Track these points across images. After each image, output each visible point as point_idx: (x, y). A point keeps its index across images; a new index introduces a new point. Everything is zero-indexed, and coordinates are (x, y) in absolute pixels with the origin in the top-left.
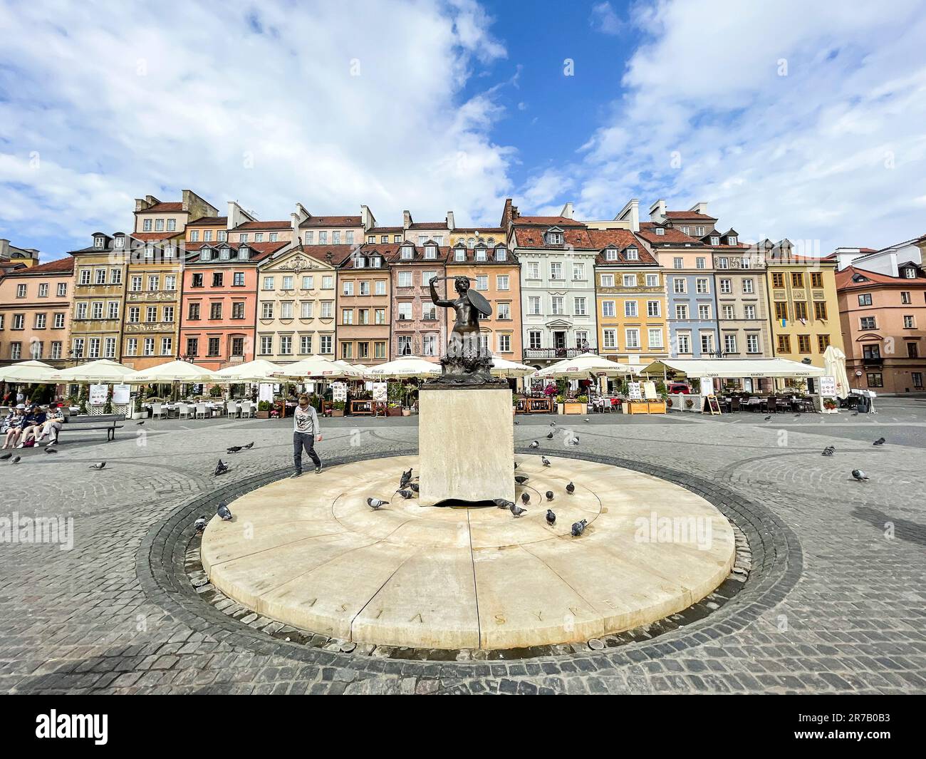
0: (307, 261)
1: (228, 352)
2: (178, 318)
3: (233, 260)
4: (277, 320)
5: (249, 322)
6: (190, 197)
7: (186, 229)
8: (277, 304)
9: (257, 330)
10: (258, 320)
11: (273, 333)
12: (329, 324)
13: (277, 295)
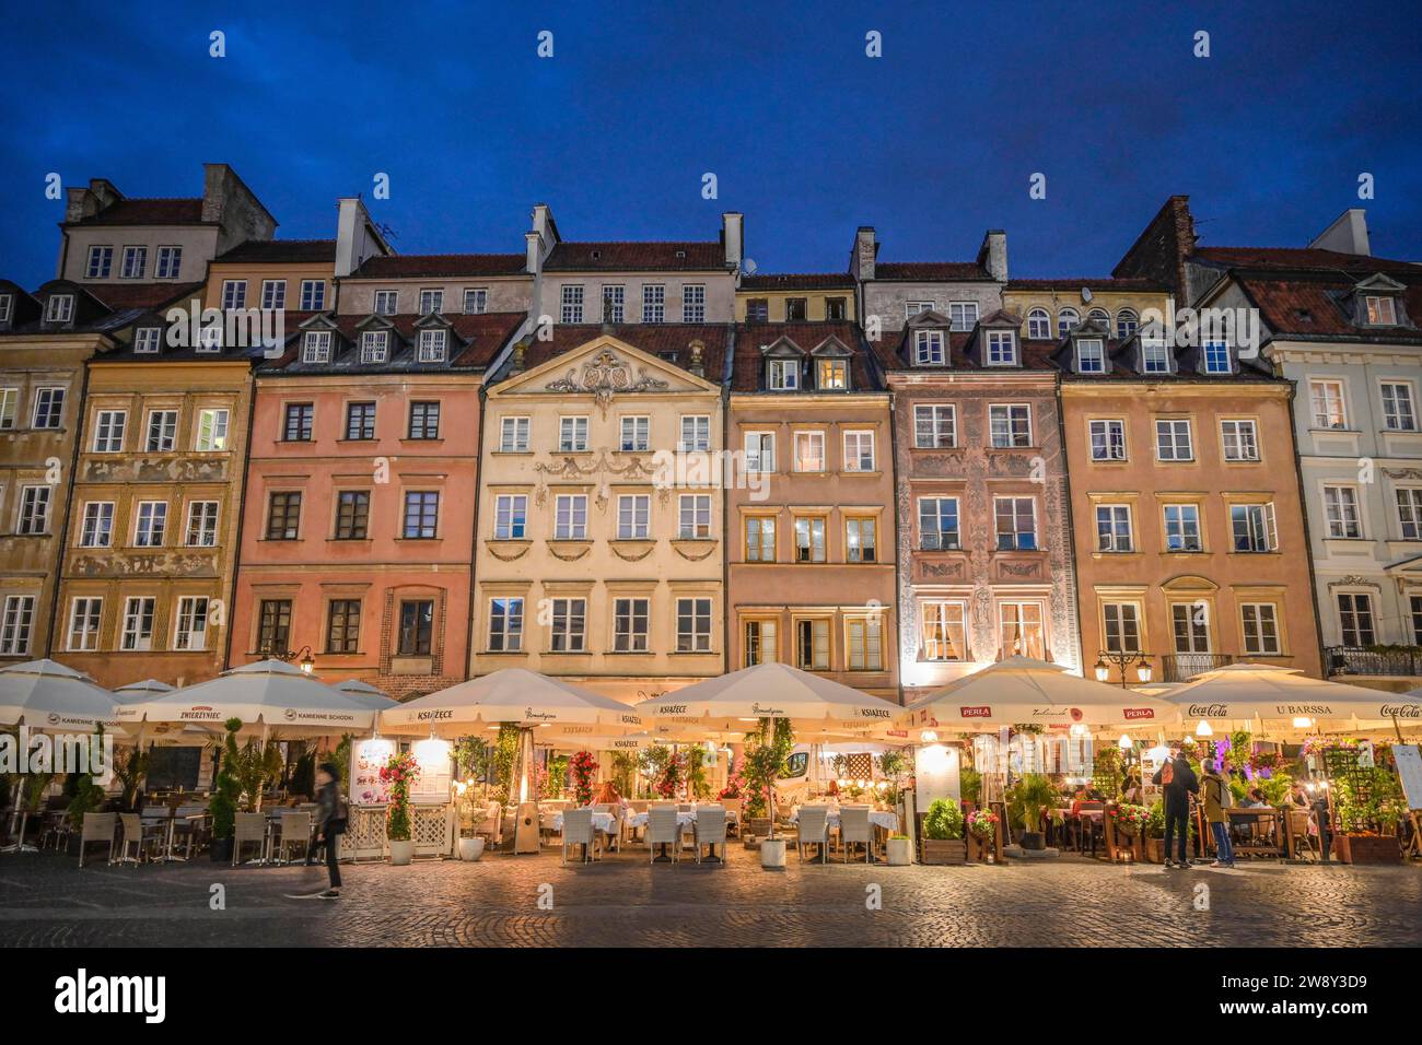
0: (635, 364)
1: (386, 644)
2: (233, 536)
3: (402, 364)
4: (539, 547)
5: (453, 547)
6: (225, 183)
7: (208, 272)
8: (541, 498)
9: (481, 574)
10: (481, 546)
11: (529, 582)
12: (703, 558)
13: (542, 468)
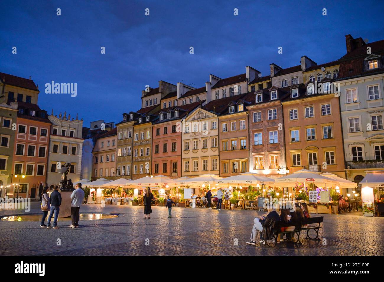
0: (204, 113)
1: (171, 171)
2: (151, 153)
3: (173, 118)
4: (191, 151)
5: (179, 153)
6: (162, 84)
7: (161, 102)
8: (191, 141)
9: (183, 157)
10: (182, 151)
11: (190, 158)
12: (216, 151)
13: (191, 136)
